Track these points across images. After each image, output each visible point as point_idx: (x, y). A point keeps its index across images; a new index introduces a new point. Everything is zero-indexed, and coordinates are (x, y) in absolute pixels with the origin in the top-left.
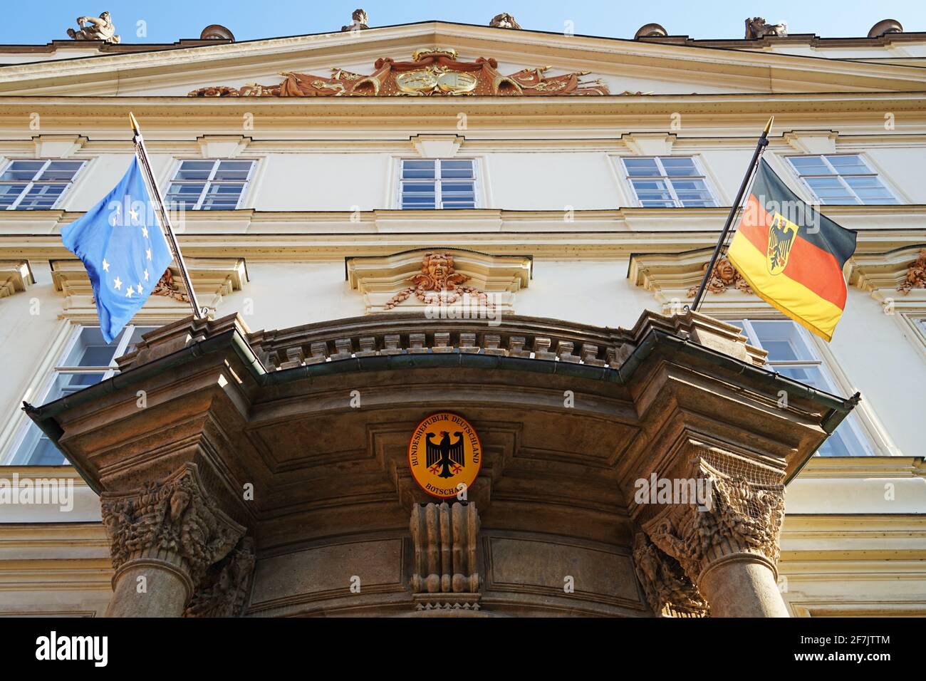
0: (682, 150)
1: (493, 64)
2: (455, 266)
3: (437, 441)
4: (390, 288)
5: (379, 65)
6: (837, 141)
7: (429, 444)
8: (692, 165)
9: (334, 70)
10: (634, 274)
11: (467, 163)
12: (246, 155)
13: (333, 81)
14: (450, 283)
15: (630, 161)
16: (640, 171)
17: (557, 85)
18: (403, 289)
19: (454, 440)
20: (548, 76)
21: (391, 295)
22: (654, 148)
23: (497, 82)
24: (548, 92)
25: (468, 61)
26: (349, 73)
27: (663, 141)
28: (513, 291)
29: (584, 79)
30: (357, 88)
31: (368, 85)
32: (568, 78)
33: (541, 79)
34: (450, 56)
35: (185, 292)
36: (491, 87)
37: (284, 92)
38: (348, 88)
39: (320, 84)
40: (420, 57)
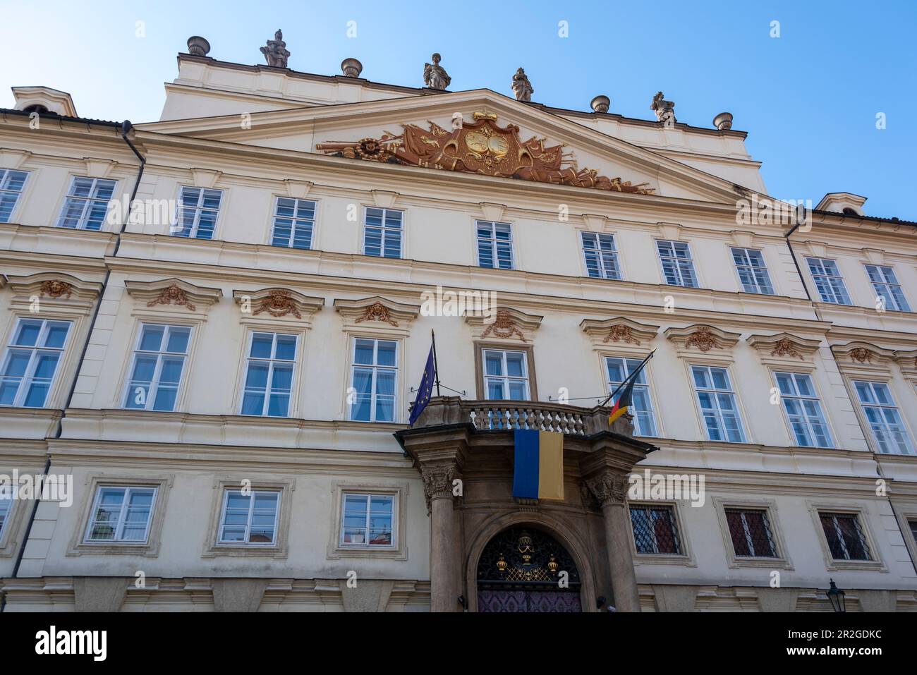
0: (610, 230)
1: (517, 130)
4: (482, 325)
8: (613, 241)
9: (430, 123)
10: (584, 327)
11: (507, 226)
12: (398, 206)
13: (432, 137)
14: (507, 325)
15: (585, 234)
17: (551, 158)
18: (487, 327)
20: (547, 146)
21: (483, 330)
22: (596, 226)
23: (521, 151)
24: (546, 164)
25: (503, 124)
26: (439, 128)
27: (601, 221)
28: (533, 330)
29: (566, 150)
30: (447, 148)
31: (453, 146)
32: (557, 151)
33: (543, 150)
34: (494, 120)
35: (395, 320)
36: (517, 154)
37: (406, 145)
38: (442, 146)
39: (425, 140)
40: (478, 119)
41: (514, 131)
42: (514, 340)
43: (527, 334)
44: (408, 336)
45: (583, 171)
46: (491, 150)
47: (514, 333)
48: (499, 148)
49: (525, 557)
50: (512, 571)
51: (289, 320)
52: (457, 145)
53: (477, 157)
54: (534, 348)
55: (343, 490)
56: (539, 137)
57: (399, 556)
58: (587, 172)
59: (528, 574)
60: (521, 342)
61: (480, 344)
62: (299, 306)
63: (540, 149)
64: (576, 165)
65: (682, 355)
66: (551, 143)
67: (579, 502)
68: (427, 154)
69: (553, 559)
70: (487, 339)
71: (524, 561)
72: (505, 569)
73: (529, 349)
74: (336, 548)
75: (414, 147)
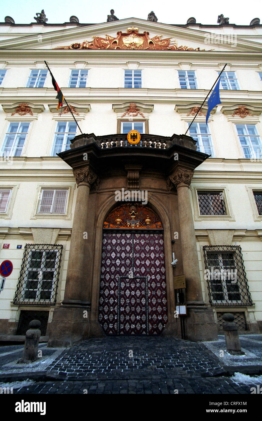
0: (193, 69)
1: (148, 34)
2: (136, 106)
3: (132, 135)
4: (122, 112)
5: (118, 34)
6: (231, 67)
7: (131, 135)
8: (194, 74)
9: (106, 35)
10: (176, 109)
11: (140, 71)
12: (86, 68)
13: (106, 40)
14: (136, 111)
15: (180, 72)
16: (182, 76)
17: (164, 43)
18: (125, 112)
19: (135, 135)
20: (162, 39)
21: (123, 114)
22: (186, 68)
23: (149, 41)
24: (162, 45)
25: (141, 32)
26: (110, 37)
27: (188, 65)
28: (149, 113)
29: (171, 40)
30: (113, 43)
31: (115, 42)
32: (167, 40)
33: (160, 40)
34: (137, 31)
35: (78, 112)
36: (147, 43)
37: (94, 44)
38: (110, 43)
39: (103, 41)
40: (129, 31)
41: (146, 35)
42: (139, 117)
43: (145, 115)
44: (84, 119)
45: (180, 47)
46: (134, 42)
47: (139, 114)
48: (139, 41)
49: (132, 217)
50: (124, 224)
51: (28, 116)
52: (118, 42)
53: (127, 46)
54: (149, 121)
55: (42, 188)
56: (159, 35)
57: (67, 218)
58: (182, 47)
59: (133, 225)
60: (143, 118)
61: (120, 120)
62: (32, 110)
63: (159, 40)
64: (177, 45)
65: (230, 120)
66: (165, 37)
67: (165, 188)
68: (103, 46)
69: (148, 218)
70: (124, 118)
71: (131, 219)
72: (120, 223)
73: (147, 121)
74: (35, 214)
75: (97, 44)
